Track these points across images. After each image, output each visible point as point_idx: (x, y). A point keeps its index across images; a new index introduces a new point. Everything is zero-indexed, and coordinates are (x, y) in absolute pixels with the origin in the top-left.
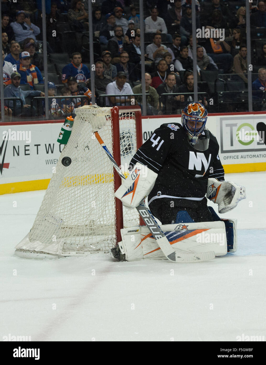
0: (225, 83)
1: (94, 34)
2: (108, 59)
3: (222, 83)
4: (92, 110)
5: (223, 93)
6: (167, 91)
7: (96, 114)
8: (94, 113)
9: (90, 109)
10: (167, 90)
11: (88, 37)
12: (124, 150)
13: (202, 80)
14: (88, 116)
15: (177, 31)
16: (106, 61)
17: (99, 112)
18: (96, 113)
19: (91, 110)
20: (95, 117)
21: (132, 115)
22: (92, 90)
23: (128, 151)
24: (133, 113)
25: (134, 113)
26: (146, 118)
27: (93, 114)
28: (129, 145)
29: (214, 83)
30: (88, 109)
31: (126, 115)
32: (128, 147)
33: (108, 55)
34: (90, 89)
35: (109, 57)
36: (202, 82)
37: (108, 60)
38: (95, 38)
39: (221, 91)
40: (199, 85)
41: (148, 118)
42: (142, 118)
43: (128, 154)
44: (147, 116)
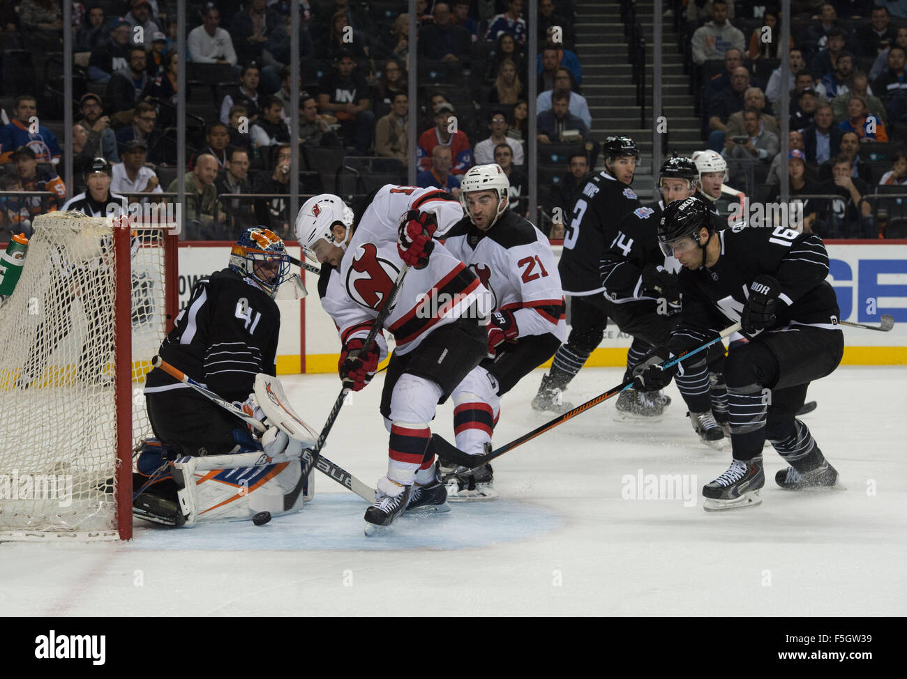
0: (358, 176)
1: (73, 58)
2: (92, 109)
3: (353, 175)
4: (70, 222)
5: (354, 197)
6: (229, 189)
7: (80, 231)
8: (76, 228)
9: (66, 218)
10: (230, 187)
11: (62, 65)
12: (136, 312)
13: (308, 169)
14: (62, 234)
15: (255, 60)
16: (89, 114)
17: (86, 226)
18: (81, 228)
19: (68, 221)
20: (78, 237)
21: (158, 236)
22: (67, 179)
23: (145, 314)
24: (159, 231)
25: (162, 231)
26: (186, 245)
27: (74, 231)
28: (147, 303)
29: (333, 176)
30: (63, 218)
31: (143, 235)
32: (145, 306)
33: (91, 102)
34: (63, 179)
35: (93, 105)
36: (308, 173)
37: (92, 112)
38: (76, 68)
39: (350, 194)
40: (302, 177)
41: (189, 247)
42: (180, 246)
43: (145, 321)
44: (188, 242)
